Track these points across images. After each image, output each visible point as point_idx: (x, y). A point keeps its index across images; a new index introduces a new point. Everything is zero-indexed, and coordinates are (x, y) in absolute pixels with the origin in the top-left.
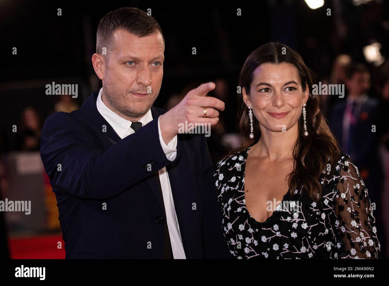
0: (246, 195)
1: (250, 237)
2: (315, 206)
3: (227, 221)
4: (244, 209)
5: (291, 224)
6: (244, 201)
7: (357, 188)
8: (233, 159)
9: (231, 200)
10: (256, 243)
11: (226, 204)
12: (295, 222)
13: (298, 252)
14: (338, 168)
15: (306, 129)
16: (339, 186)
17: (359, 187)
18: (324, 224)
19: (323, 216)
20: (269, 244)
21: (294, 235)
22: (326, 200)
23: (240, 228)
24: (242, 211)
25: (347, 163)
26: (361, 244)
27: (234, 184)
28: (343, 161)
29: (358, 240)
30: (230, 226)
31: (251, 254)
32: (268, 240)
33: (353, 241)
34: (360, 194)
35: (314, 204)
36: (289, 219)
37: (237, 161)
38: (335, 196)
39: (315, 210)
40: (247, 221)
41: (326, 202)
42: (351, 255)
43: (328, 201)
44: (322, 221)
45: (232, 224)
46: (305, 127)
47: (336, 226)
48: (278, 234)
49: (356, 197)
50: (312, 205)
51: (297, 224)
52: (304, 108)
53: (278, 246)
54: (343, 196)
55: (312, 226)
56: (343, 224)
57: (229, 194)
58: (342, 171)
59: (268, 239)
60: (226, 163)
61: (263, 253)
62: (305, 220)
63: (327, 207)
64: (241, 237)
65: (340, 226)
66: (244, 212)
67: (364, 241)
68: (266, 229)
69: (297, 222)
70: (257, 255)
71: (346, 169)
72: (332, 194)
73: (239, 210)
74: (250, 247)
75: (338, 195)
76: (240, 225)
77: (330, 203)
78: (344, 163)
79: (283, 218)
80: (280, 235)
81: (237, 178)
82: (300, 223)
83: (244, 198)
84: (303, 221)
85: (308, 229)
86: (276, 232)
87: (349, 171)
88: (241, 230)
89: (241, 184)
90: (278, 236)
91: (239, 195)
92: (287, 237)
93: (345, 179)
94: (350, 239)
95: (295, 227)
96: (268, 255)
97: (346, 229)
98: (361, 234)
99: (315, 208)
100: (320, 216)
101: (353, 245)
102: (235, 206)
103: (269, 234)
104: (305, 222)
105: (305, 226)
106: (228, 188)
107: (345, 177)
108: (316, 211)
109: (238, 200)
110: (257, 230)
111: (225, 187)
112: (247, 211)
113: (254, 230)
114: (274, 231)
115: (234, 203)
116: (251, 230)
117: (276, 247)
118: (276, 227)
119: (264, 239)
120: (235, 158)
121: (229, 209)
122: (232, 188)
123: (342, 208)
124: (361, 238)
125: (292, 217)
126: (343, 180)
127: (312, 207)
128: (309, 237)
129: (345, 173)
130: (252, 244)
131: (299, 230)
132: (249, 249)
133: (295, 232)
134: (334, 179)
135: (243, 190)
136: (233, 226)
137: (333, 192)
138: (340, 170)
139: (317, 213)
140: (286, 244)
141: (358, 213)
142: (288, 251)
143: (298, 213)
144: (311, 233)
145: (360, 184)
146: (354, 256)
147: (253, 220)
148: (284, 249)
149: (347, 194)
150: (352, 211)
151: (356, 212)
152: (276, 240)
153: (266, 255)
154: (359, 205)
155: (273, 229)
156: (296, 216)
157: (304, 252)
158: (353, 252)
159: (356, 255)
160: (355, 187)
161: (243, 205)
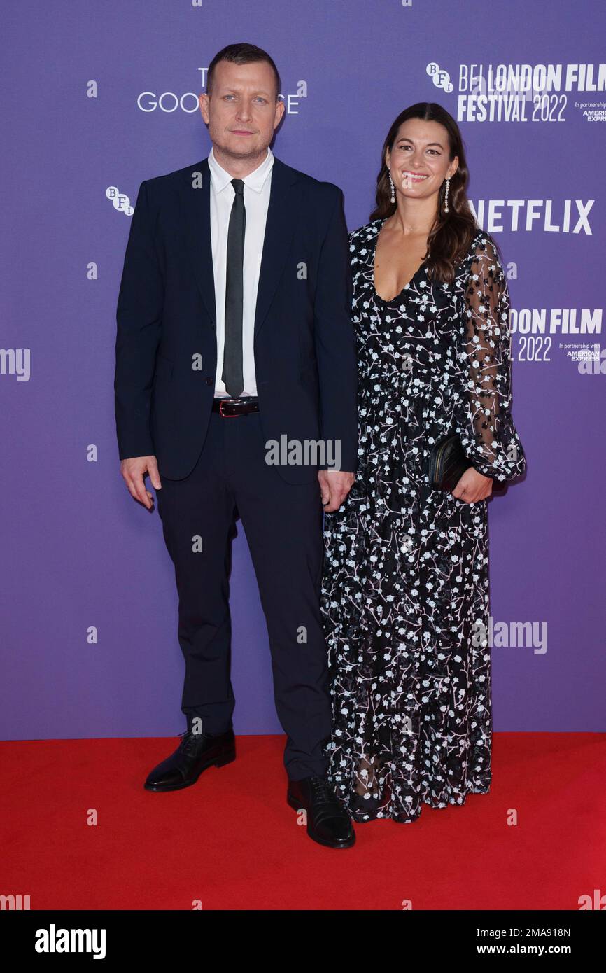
0: (375, 270)
1: (376, 315)
2: (447, 288)
3: (352, 297)
4: (371, 285)
5: (418, 306)
6: (372, 276)
7: (492, 270)
9: (358, 274)
10: (380, 321)
11: (353, 278)
12: (423, 304)
13: (422, 337)
14: (474, 245)
15: (446, 204)
16: (474, 266)
17: (494, 270)
18: (455, 307)
19: (455, 299)
20: (393, 326)
21: (421, 318)
22: (459, 281)
23: (364, 305)
24: (369, 287)
25: (484, 242)
26: (486, 332)
27: (363, 258)
28: (480, 239)
29: (484, 327)
30: (354, 303)
31: (374, 331)
32: (392, 321)
33: (478, 329)
34: (494, 276)
35: (446, 286)
36: (417, 300)
37: (371, 233)
38: (468, 278)
39: (446, 292)
40: (372, 298)
41: (458, 284)
43: (460, 284)
44: (453, 304)
45: (357, 300)
48: (404, 316)
49: (490, 280)
50: (443, 286)
51: (425, 307)
52: (448, 181)
53: (401, 329)
54: (475, 278)
55: (441, 310)
57: (358, 267)
58: (478, 249)
60: (360, 234)
61: (385, 334)
62: (434, 303)
63: (459, 289)
64: (365, 315)
65: (466, 309)
66: (371, 288)
67: (489, 329)
68: (392, 309)
70: (378, 334)
71: (483, 247)
72: (465, 276)
73: (366, 285)
75: (471, 277)
76: (365, 303)
77: (463, 285)
78: (481, 241)
79: (412, 299)
80: (406, 318)
81: (367, 251)
82: (429, 306)
83: (372, 273)
84: (432, 304)
85: (436, 313)
86: (402, 313)
87: (486, 250)
88: (366, 307)
89: (371, 258)
91: (368, 270)
92: (413, 320)
93: (481, 259)
94: (475, 326)
95: (423, 309)
97: (473, 314)
98: (489, 321)
99: (447, 290)
100: (451, 299)
101: (477, 332)
102: (362, 281)
103: (394, 314)
104: (434, 305)
105: (433, 309)
106: (357, 260)
107: (480, 257)
108: (448, 294)
109: (366, 275)
110: (382, 309)
112: (374, 287)
113: (380, 308)
114: (401, 311)
115: (361, 277)
116: (376, 309)
117: (399, 330)
118: (403, 308)
119: (388, 319)
120: (368, 230)
121: (356, 283)
122: (361, 261)
123: (472, 291)
124: (487, 325)
125: (421, 299)
126: (477, 261)
127: (443, 289)
128: (437, 322)
129: (481, 252)
130: (377, 322)
131: (427, 314)
134: (468, 258)
135: (373, 265)
136: (358, 302)
137: (466, 274)
138: (476, 248)
140: (411, 327)
141: (489, 298)
142: (411, 336)
143: (427, 295)
144: (439, 317)
145: (496, 265)
146: (476, 344)
147: (379, 298)
148: (407, 333)
149: (480, 276)
150: (483, 295)
151: (487, 296)
152: (399, 322)
153: (388, 336)
154: (491, 289)
155: (399, 309)
156: (425, 297)
157: (430, 337)
158: (476, 339)
159: (478, 344)
160: (489, 269)
161: (370, 281)
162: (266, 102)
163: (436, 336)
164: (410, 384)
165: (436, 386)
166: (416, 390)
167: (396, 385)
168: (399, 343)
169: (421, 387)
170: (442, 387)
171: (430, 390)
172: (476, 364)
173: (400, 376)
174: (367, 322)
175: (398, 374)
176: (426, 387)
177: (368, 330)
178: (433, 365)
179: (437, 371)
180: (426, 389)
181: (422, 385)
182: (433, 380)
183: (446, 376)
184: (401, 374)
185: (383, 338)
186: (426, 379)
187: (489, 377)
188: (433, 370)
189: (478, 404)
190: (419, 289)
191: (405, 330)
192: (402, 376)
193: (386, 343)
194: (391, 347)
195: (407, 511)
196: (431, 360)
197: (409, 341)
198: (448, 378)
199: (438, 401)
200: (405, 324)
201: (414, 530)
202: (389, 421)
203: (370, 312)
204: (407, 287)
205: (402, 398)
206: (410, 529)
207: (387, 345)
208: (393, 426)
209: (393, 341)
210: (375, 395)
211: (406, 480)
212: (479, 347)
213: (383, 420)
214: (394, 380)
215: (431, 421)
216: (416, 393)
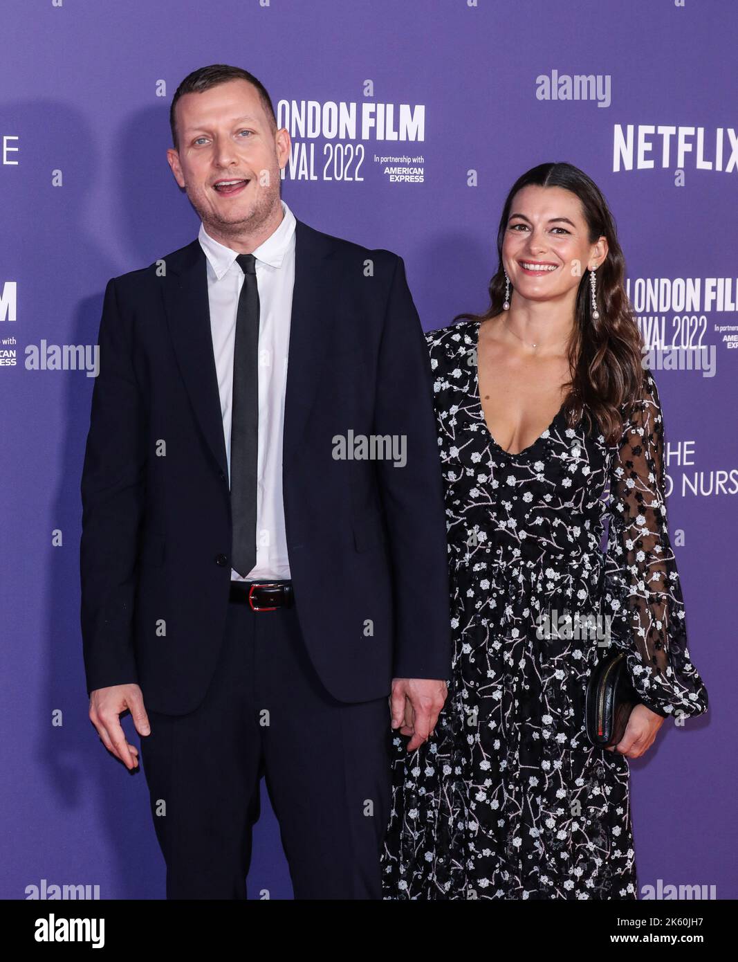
0: (483, 402)
1: (488, 474)
2: (603, 442)
3: (449, 443)
4: (481, 428)
5: (566, 464)
6: (481, 413)
7: (658, 422)
8: (453, 338)
9: (454, 408)
10: (495, 484)
11: (445, 414)
12: (574, 462)
15: (595, 308)
16: (636, 416)
17: (660, 421)
20: (519, 491)
21: (567, 483)
23: (472, 458)
24: (479, 430)
25: (651, 381)
27: (459, 382)
29: (655, 504)
30: (454, 452)
32: (517, 484)
33: (646, 505)
35: (602, 439)
36: (564, 456)
37: (462, 343)
38: (629, 431)
39: (601, 448)
40: (486, 448)
42: (635, 524)
45: (460, 449)
46: (594, 304)
47: (616, 476)
50: (599, 439)
51: (576, 467)
52: (593, 273)
53: (531, 496)
54: (641, 432)
55: (594, 473)
56: (632, 475)
58: (645, 392)
59: (519, 481)
60: (443, 342)
61: (503, 502)
62: (588, 462)
64: (470, 472)
65: (625, 476)
66: (483, 432)
68: (520, 466)
69: (577, 462)
70: (491, 503)
71: (650, 389)
73: (474, 428)
74: (482, 488)
75: (634, 430)
76: (473, 454)
79: (554, 453)
80: (543, 480)
81: (463, 373)
82: (581, 465)
83: (479, 409)
84: (585, 463)
85: (589, 476)
86: (537, 473)
88: (475, 461)
89: (473, 385)
90: (539, 479)
91: (471, 401)
92: (554, 485)
93: (647, 406)
94: (641, 501)
95: (572, 470)
96: (511, 506)
99: (603, 445)
100: (605, 458)
102: (464, 419)
103: (520, 474)
104: (588, 465)
105: (586, 471)
106: (446, 385)
107: (646, 403)
108: (602, 450)
109: (469, 410)
110: (502, 465)
111: (442, 382)
112: (487, 431)
113: (498, 464)
114: (534, 471)
115: (460, 413)
116: (491, 464)
117: (528, 497)
118: (539, 466)
119: (511, 481)
120: (456, 338)
121: (453, 423)
122: (455, 387)
123: (638, 451)
125: (570, 455)
126: (643, 407)
127: (599, 442)
128: (587, 489)
129: (648, 396)
132: (479, 491)
133: (570, 479)
134: (632, 403)
135: (478, 394)
136: (460, 453)
140: (548, 494)
142: (546, 507)
143: (579, 449)
144: (590, 484)
146: (640, 527)
147: (498, 447)
148: (541, 503)
149: (645, 430)
150: (649, 457)
153: (508, 507)
155: (532, 467)
156: (575, 453)
158: (640, 520)
159: (644, 527)
160: (655, 420)
161: (479, 421)
162: (254, 133)
164: (542, 577)
166: (550, 585)
167: (521, 579)
168: (526, 516)
169: (557, 578)
171: (571, 582)
172: (641, 556)
173: (524, 565)
175: (522, 563)
176: (563, 578)
177: (465, 496)
178: (574, 547)
180: (565, 582)
181: (558, 575)
184: (526, 562)
186: (563, 567)
187: (658, 575)
188: (574, 553)
190: (565, 439)
192: (528, 565)
193: (502, 516)
194: (513, 522)
195: (553, 764)
196: (570, 539)
197: (543, 513)
201: (564, 792)
202: (515, 633)
203: (481, 468)
204: (546, 434)
205: (533, 599)
206: (559, 792)
207: (506, 520)
208: (520, 641)
209: (516, 513)
211: (547, 719)
212: (645, 531)
213: (506, 631)
214: (516, 571)
216: (551, 590)
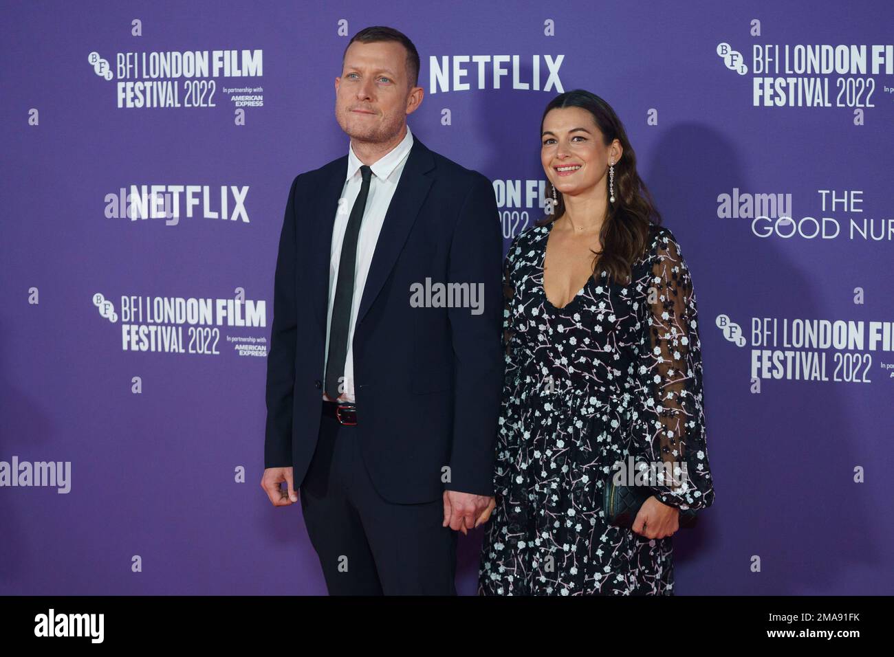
0: (546, 273)
1: (545, 324)
2: (626, 293)
3: (518, 302)
4: (540, 290)
5: (596, 315)
6: (542, 279)
7: (675, 271)
8: (535, 231)
9: (526, 278)
10: (551, 331)
11: (519, 282)
12: (600, 313)
13: (600, 350)
14: (654, 245)
15: (612, 194)
16: (656, 268)
17: (677, 271)
18: (636, 316)
19: (636, 306)
20: (566, 336)
21: (598, 329)
22: (640, 285)
23: (533, 312)
24: (538, 291)
25: (666, 240)
26: (670, 342)
27: (531, 260)
28: (661, 238)
29: (668, 336)
30: (521, 308)
31: (544, 343)
32: (565, 331)
34: (678, 279)
35: (625, 291)
36: (593, 308)
37: (540, 233)
38: (650, 280)
39: (626, 299)
40: (542, 304)
41: (639, 288)
43: (641, 287)
44: (634, 312)
45: (524, 306)
46: (612, 191)
48: (579, 325)
49: (673, 283)
50: (622, 292)
51: (603, 316)
52: (611, 167)
53: (575, 340)
54: (658, 280)
55: (621, 319)
56: (652, 315)
57: (524, 270)
58: (660, 248)
59: (565, 329)
60: (527, 235)
61: (556, 345)
62: (613, 311)
64: (533, 324)
66: (541, 293)
67: (674, 338)
68: (565, 317)
69: (603, 312)
70: (548, 346)
71: (664, 246)
72: (647, 278)
73: (535, 290)
74: (544, 335)
75: (652, 280)
76: (533, 309)
78: (662, 239)
79: (586, 307)
80: (581, 328)
81: (536, 252)
82: (606, 315)
83: (542, 276)
84: (610, 313)
85: (616, 322)
86: (577, 322)
87: (668, 249)
88: (534, 315)
89: (541, 260)
90: (578, 327)
91: (537, 272)
92: (589, 330)
93: (663, 259)
95: (600, 319)
96: (562, 348)
97: (655, 322)
98: (673, 330)
99: (626, 296)
100: (632, 306)
102: (530, 284)
103: (567, 323)
104: (613, 314)
105: (612, 319)
106: (524, 263)
107: (662, 258)
108: (627, 300)
109: (534, 278)
110: (553, 317)
111: (520, 263)
113: (550, 316)
114: (575, 321)
115: (529, 281)
116: (545, 316)
117: (573, 341)
118: (577, 317)
119: (561, 329)
120: (537, 230)
121: (523, 288)
122: (528, 263)
124: (671, 334)
125: (598, 307)
126: (659, 262)
127: (622, 295)
128: (617, 332)
129: (663, 251)
130: (546, 332)
131: (605, 324)
132: (542, 337)
133: (600, 326)
134: (649, 259)
135: (543, 266)
136: (524, 309)
137: (648, 276)
138: (657, 247)
139: (629, 303)
140: (587, 338)
141: (673, 303)
142: (586, 349)
143: (605, 302)
144: (619, 328)
145: (680, 267)
146: (657, 356)
147: (550, 304)
148: (583, 345)
149: (662, 278)
150: (666, 300)
151: (671, 301)
152: (574, 332)
153: (560, 348)
154: (675, 293)
155: (573, 318)
156: (602, 305)
157: (609, 351)
158: (657, 350)
159: (660, 355)
160: (673, 270)
161: (540, 285)
162: (391, 82)
163: (616, 350)
164: (585, 403)
165: (615, 406)
166: (591, 410)
167: (570, 404)
168: (573, 355)
169: (597, 406)
170: (620, 409)
171: (608, 411)
172: (657, 379)
173: (574, 393)
174: (534, 332)
175: (573, 391)
176: (603, 407)
177: (535, 340)
178: (612, 383)
179: (616, 389)
180: (603, 410)
181: (599, 404)
182: (612, 399)
183: (627, 396)
184: (575, 391)
185: (555, 350)
186: (604, 398)
187: (672, 394)
188: (612, 388)
189: (658, 425)
190: (595, 295)
191: (580, 341)
192: (576, 393)
193: (557, 356)
194: (564, 360)
195: (571, 547)
196: (610, 377)
197: (585, 354)
198: (629, 399)
199: (615, 424)
200: (580, 335)
201: (577, 570)
202: (560, 444)
203: (539, 319)
204: (581, 292)
205: (575, 418)
206: (572, 569)
207: (560, 358)
208: (564, 450)
209: (566, 354)
210: (545, 415)
211: (571, 512)
212: (660, 360)
213: (555, 443)
214: (567, 398)
215: (608, 447)
216: (591, 413)
